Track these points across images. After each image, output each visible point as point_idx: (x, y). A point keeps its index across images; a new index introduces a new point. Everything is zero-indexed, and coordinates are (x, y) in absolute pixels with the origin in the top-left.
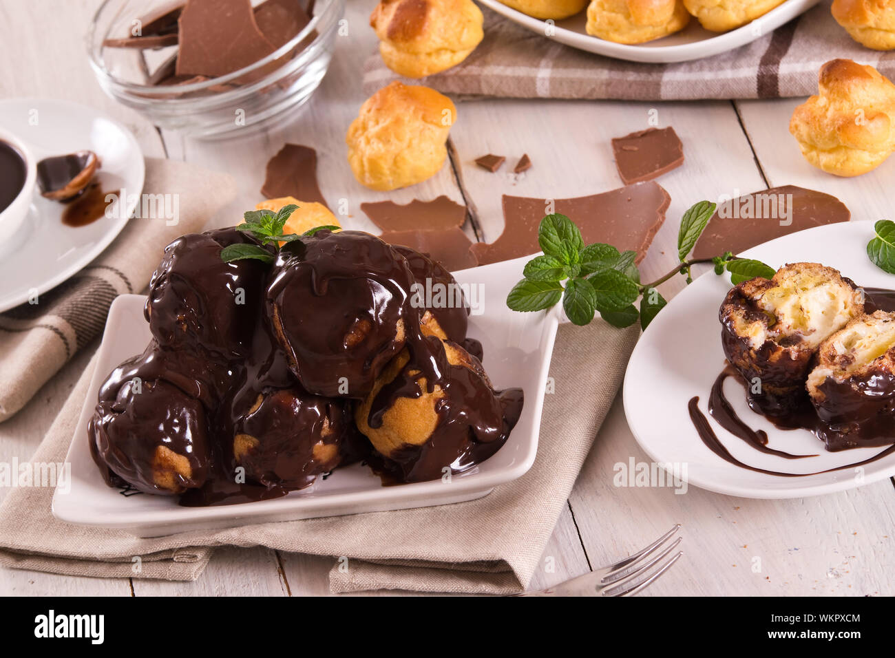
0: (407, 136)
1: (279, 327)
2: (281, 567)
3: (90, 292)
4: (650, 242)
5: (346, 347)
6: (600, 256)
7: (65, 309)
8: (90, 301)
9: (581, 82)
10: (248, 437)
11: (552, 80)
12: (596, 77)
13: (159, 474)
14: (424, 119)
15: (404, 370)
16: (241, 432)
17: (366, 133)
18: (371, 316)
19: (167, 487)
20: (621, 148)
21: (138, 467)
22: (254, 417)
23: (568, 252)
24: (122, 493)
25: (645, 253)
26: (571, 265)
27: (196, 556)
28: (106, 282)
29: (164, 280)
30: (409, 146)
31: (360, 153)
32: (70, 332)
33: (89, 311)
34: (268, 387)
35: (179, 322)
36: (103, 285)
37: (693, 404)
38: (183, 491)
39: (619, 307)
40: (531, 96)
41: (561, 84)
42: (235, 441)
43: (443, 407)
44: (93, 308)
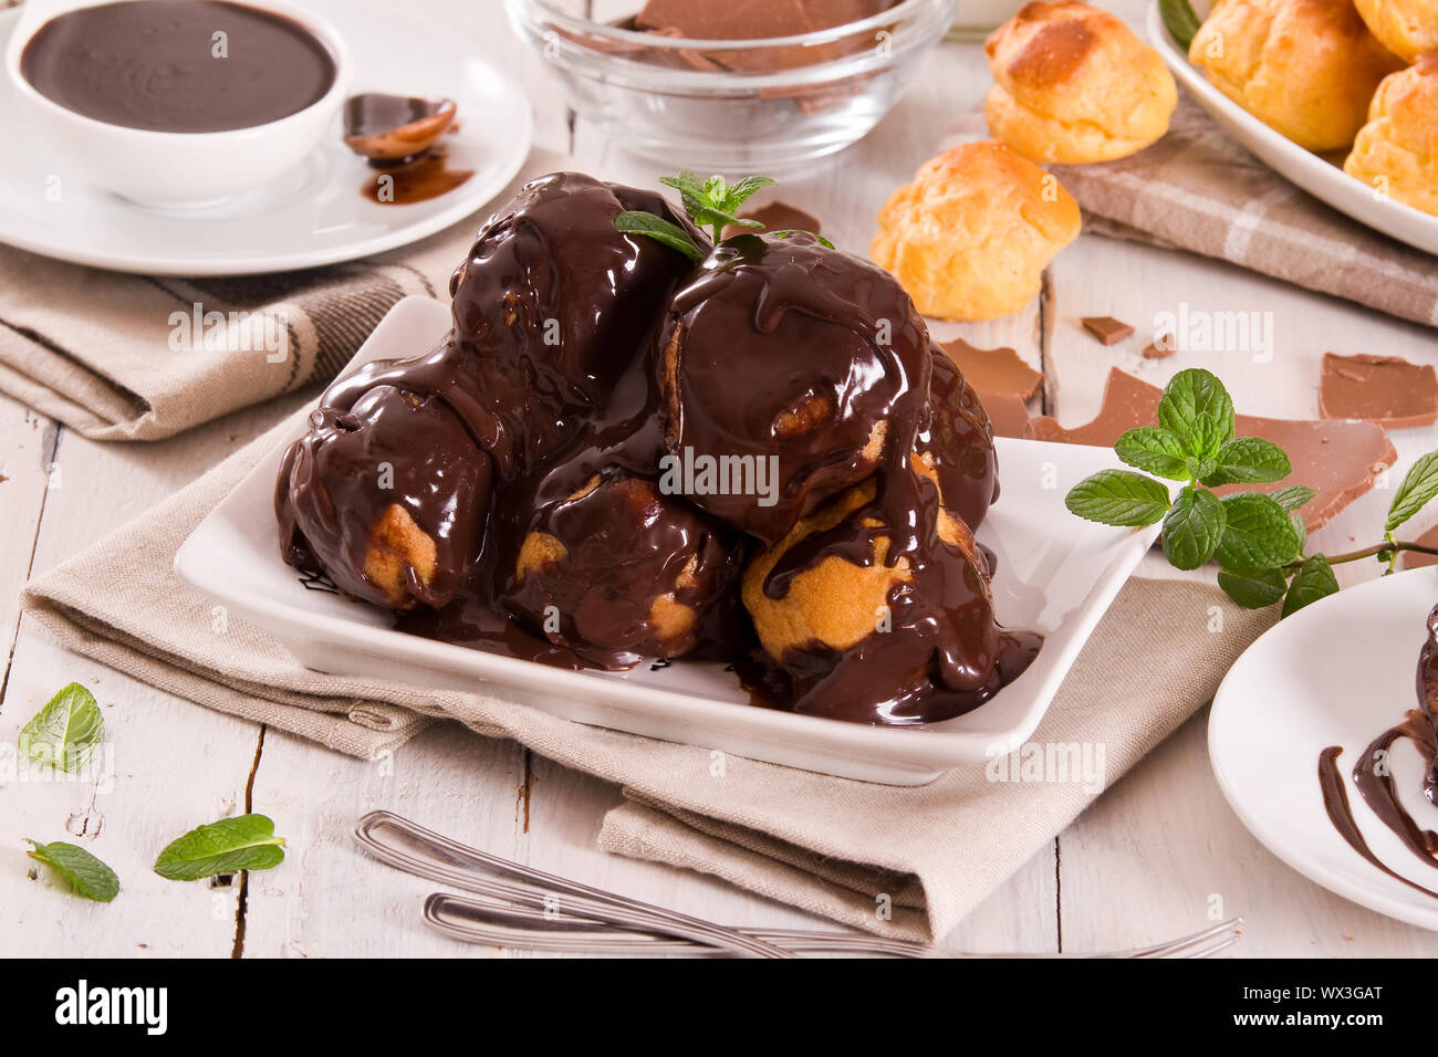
0: (986, 230)
1: (672, 364)
2: (527, 787)
3: (366, 292)
4: (1339, 508)
5: (773, 433)
6: (1256, 460)
7: (315, 301)
8: (362, 306)
9: (1305, 252)
10: (552, 540)
11: (1257, 237)
12: (1332, 252)
13: (378, 555)
14: (1023, 212)
15: (857, 514)
16: (543, 527)
17: (918, 206)
18: (836, 396)
19: (383, 584)
20: (1336, 371)
21: (346, 531)
22: (573, 508)
23: (1204, 436)
24: (303, 581)
25: (1325, 522)
26: (1200, 459)
27: (389, 722)
28: (398, 286)
29: (505, 228)
30: (984, 246)
31: (896, 234)
32: (310, 340)
33: (353, 320)
34: (615, 466)
35: (505, 304)
36: (393, 290)
37: (1330, 756)
38: (407, 606)
39: (1257, 564)
40: (1212, 253)
41: (1270, 246)
42: (527, 541)
43: (902, 598)
44: (362, 319)
